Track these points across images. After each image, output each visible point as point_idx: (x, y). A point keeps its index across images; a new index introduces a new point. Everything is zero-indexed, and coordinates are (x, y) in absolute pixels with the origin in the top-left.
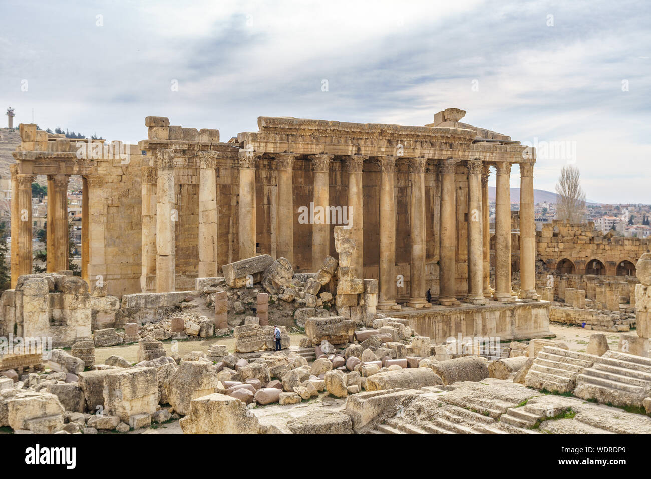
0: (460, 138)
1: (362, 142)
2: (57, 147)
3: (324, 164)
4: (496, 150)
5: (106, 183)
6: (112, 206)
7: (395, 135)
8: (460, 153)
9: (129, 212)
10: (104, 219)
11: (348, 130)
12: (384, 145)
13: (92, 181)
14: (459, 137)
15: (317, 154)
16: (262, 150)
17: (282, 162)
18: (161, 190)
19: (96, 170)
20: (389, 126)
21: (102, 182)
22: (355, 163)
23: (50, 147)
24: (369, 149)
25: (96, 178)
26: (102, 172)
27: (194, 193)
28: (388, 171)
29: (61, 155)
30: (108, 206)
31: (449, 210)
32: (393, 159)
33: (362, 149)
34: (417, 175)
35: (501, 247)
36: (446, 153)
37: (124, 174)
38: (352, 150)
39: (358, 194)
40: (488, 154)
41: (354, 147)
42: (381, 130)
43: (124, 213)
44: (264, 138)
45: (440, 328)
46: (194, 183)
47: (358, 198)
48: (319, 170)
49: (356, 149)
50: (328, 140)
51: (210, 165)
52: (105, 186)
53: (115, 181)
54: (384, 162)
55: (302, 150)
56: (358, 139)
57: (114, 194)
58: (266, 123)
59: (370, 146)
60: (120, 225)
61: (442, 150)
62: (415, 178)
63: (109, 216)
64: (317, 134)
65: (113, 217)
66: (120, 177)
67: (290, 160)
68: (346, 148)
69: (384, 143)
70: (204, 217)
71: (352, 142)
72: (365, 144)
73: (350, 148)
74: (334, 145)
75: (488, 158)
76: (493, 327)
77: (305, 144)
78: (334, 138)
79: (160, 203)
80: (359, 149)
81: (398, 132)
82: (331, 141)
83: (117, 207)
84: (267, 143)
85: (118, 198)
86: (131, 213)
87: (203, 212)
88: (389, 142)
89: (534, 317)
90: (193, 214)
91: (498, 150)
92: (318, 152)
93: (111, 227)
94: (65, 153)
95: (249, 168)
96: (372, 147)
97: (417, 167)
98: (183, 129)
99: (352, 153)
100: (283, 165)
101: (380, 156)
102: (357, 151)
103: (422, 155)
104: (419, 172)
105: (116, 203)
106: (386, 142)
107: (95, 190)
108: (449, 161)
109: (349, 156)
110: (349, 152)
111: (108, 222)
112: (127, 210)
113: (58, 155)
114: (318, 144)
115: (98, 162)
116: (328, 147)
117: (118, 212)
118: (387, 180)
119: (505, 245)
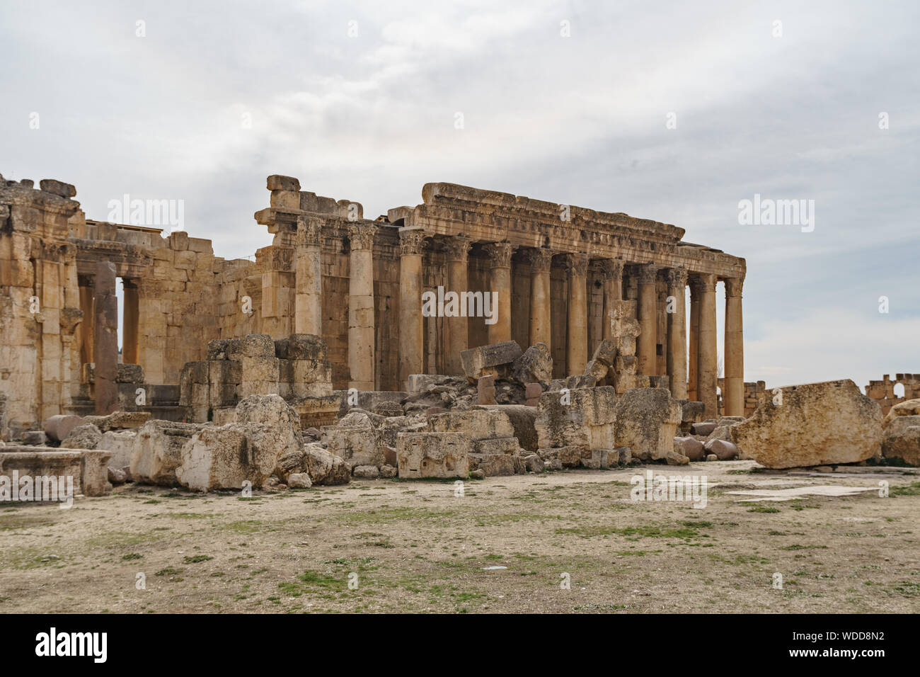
0: (664, 236)
1: (551, 231)
2: (98, 234)
3: (506, 256)
4: (703, 257)
5: (166, 291)
6: (173, 325)
7: (592, 224)
8: (663, 257)
9: (196, 335)
10: (162, 343)
11: (538, 211)
12: (576, 238)
13: (147, 286)
14: (664, 234)
15: (497, 243)
16: (431, 231)
17: (455, 249)
18: (305, 275)
19: (152, 272)
20: (587, 210)
21: (160, 290)
22: (543, 258)
23: (89, 233)
24: (559, 241)
25: (152, 283)
26: (160, 275)
27: (333, 289)
28: (580, 274)
29: (105, 246)
30: (168, 325)
31: (649, 334)
32: (587, 257)
33: (552, 239)
34: (613, 282)
35: (706, 386)
36: (647, 256)
37: (189, 281)
38: (539, 241)
39: (545, 301)
40: (694, 262)
41: (542, 237)
42: (576, 215)
43: (190, 335)
44: (435, 213)
46: (333, 275)
47: (546, 306)
48: (499, 264)
49: (544, 240)
50: (511, 224)
51: (367, 246)
52: (164, 295)
53: (177, 289)
54: (575, 261)
55: (480, 234)
56: (547, 226)
57: (176, 308)
58: (441, 191)
59: (561, 236)
60: (184, 353)
61: (643, 251)
62: (610, 287)
63: (169, 338)
64: (499, 214)
65: (175, 340)
66: (183, 285)
67: (466, 247)
68: (532, 237)
69: (576, 234)
70: (359, 318)
71: (540, 230)
72: (554, 234)
73: (537, 237)
74: (518, 231)
75: (693, 267)
77: (484, 226)
78: (519, 221)
79: (302, 293)
80: (547, 240)
81: (596, 219)
82: (515, 225)
83: (179, 326)
84: (438, 219)
85: (182, 315)
86: (199, 337)
87: (357, 310)
88: (583, 233)
90: (331, 319)
91: (705, 257)
92: (499, 239)
93: (172, 355)
94: (112, 243)
95: (415, 253)
96: (563, 238)
97: (613, 272)
98: (318, 198)
99: (539, 244)
100: (456, 254)
101: (572, 251)
102: (545, 243)
103: (620, 255)
104: (616, 279)
105: (179, 321)
106: (579, 233)
107: (150, 301)
108: (650, 267)
109: (534, 248)
110: (536, 243)
111: (166, 348)
112: (194, 331)
113: (101, 245)
114: (500, 228)
115: (155, 259)
116: (511, 233)
117: (180, 334)
118: (579, 285)
119: (711, 385)
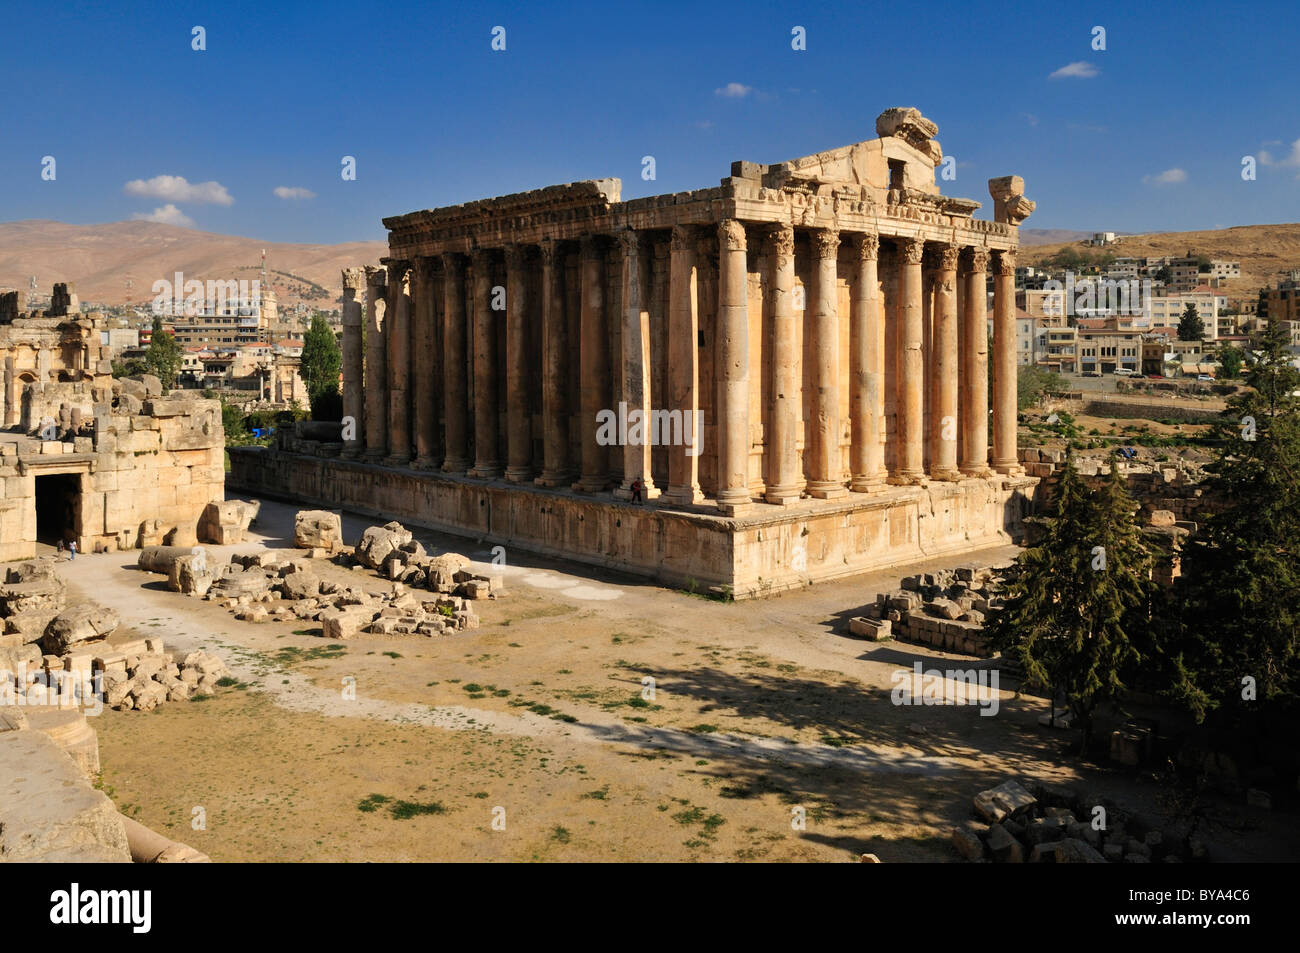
1: (479, 230)
8: (597, 223)
12: (499, 230)
33: (478, 239)
38: (469, 244)
41: (470, 239)
49: (473, 242)
50: (446, 234)
56: (474, 226)
68: (463, 241)
69: (499, 226)
71: (467, 233)
73: (467, 241)
75: (642, 223)
76: (626, 544)
78: (452, 229)
88: (506, 223)
89: (700, 544)
92: (441, 251)
96: (487, 234)
101: (499, 246)
103: (546, 235)
108: (585, 239)
110: (467, 246)
114: (439, 242)
116: (447, 243)
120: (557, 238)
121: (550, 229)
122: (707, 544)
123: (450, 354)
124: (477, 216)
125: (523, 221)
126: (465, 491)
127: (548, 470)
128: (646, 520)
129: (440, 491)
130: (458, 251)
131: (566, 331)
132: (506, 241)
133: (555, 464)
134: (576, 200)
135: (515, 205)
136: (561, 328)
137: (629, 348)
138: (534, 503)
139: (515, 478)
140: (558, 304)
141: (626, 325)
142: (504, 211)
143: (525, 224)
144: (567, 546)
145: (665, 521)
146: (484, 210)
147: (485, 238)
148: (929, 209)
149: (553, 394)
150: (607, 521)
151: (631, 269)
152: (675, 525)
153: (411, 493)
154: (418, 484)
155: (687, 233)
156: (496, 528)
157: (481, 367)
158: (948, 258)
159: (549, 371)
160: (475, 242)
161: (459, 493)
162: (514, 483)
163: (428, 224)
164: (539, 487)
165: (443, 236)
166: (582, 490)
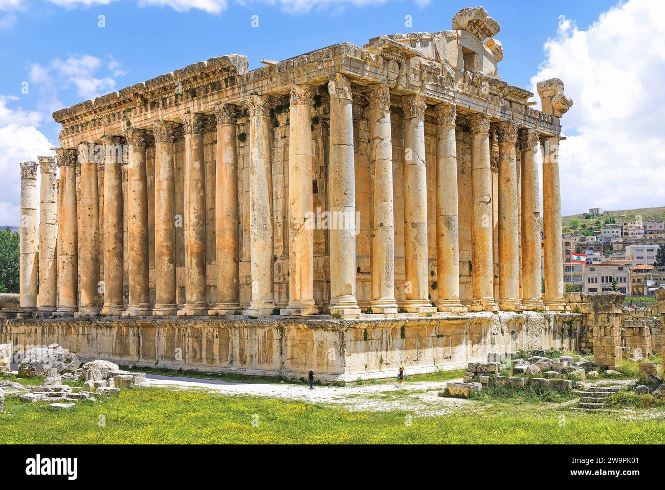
1: (132, 113)
11: (108, 104)
12: (148, 111)
15: (100, 139)
32: (156, 125)
33: (132, 121)
40: (265, 82)
41: (125, 122)
44: (66, 134)
45: (190, 345)
49: (127, 124)
56: (128, 111)
64: (96, 118)
68: (119, 125)
71: (125, 117)
72: (134, 115)
73: (122, 124)
74: (109, 125)
75: (266, 88)
76: (253, 353)
78: (110, 116)
82: (109, 120)
84: (68, 138)
89: (316, 344)
92: (100, 136)
96: (139, 116)
110: (123, 128)
114: (99, 128)
120: (196, 111)
121: (190, 104)
122: (321, 344)
123: (110, 218)
124: (131, 100)
125: (168, 101)
126: (120, 328)
127: (189, 303)
128: (270, 330)
129: (99, 331)
130: (116, 134)
131: (203, 187)
132: (154, 119)
133: (194, 298)
134: (212, 76)
135: (161, 86)
136: (199, 185)
137: (256, 192)
138: (177, 330)
139: (161, 313)
140: (197, 165)
141: (253, 173)
142: (153, 93)
143: (170, 104)
144: (204, 362)
145: (286, 328)
146: (136, 95)
147: (137, 120)
148: (495, 92)
149: (193, 240)
150: (238, 335)
151: (257, 125)
152: (295, 330)
153: (75, 336)
154: (81, 328)
155: (303, 91)
156: (144, 356)
157: (133, 225)
158: (509, 134)
159: (190, 220)
160: (129, 124)
161: (115, 330)
162: (160, 317)
163: (90, 113)
164: (181, 317)
165: (103, 123)
166: (217, 314)
